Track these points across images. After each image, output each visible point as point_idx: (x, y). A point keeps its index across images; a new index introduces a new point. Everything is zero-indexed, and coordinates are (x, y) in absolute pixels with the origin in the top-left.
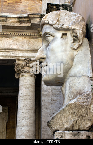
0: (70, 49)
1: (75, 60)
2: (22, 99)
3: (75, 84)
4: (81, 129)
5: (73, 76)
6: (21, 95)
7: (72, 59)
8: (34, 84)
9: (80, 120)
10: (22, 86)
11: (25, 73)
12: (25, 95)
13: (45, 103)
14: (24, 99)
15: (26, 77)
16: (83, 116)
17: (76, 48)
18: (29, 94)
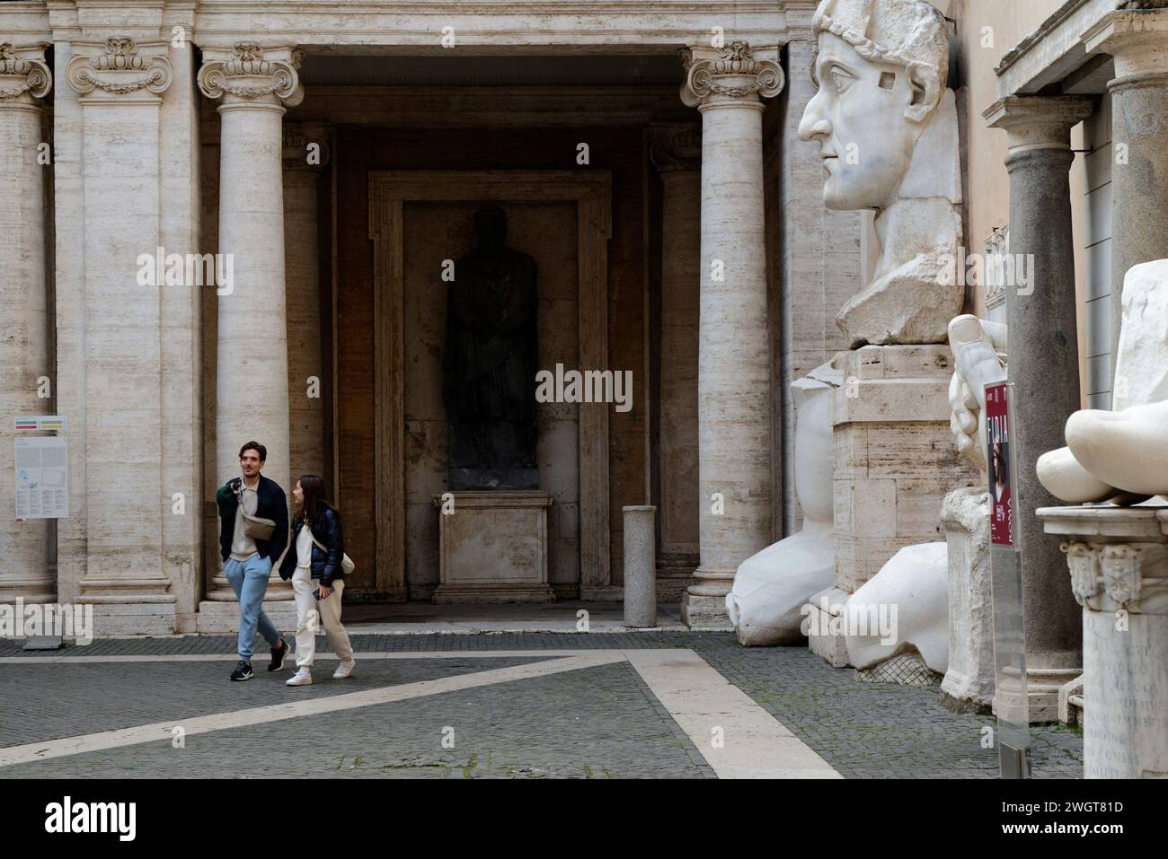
0: (903, 123)
1: (917, 154)
2: (718, 196)
3: (913, 221)
4: (925, 340)
5: (907, 198)
6: (713, 180)
7: (908, 151)
8: (760, 137)
9: (924, 318)
10: (717, 146)
11: (726, 98)
12: (729, 179)
13: (800, 210)
14: (726, 196)
15: (731, 111)
16: (930, 310)
17: (919, 120)
18: (745, 177)
